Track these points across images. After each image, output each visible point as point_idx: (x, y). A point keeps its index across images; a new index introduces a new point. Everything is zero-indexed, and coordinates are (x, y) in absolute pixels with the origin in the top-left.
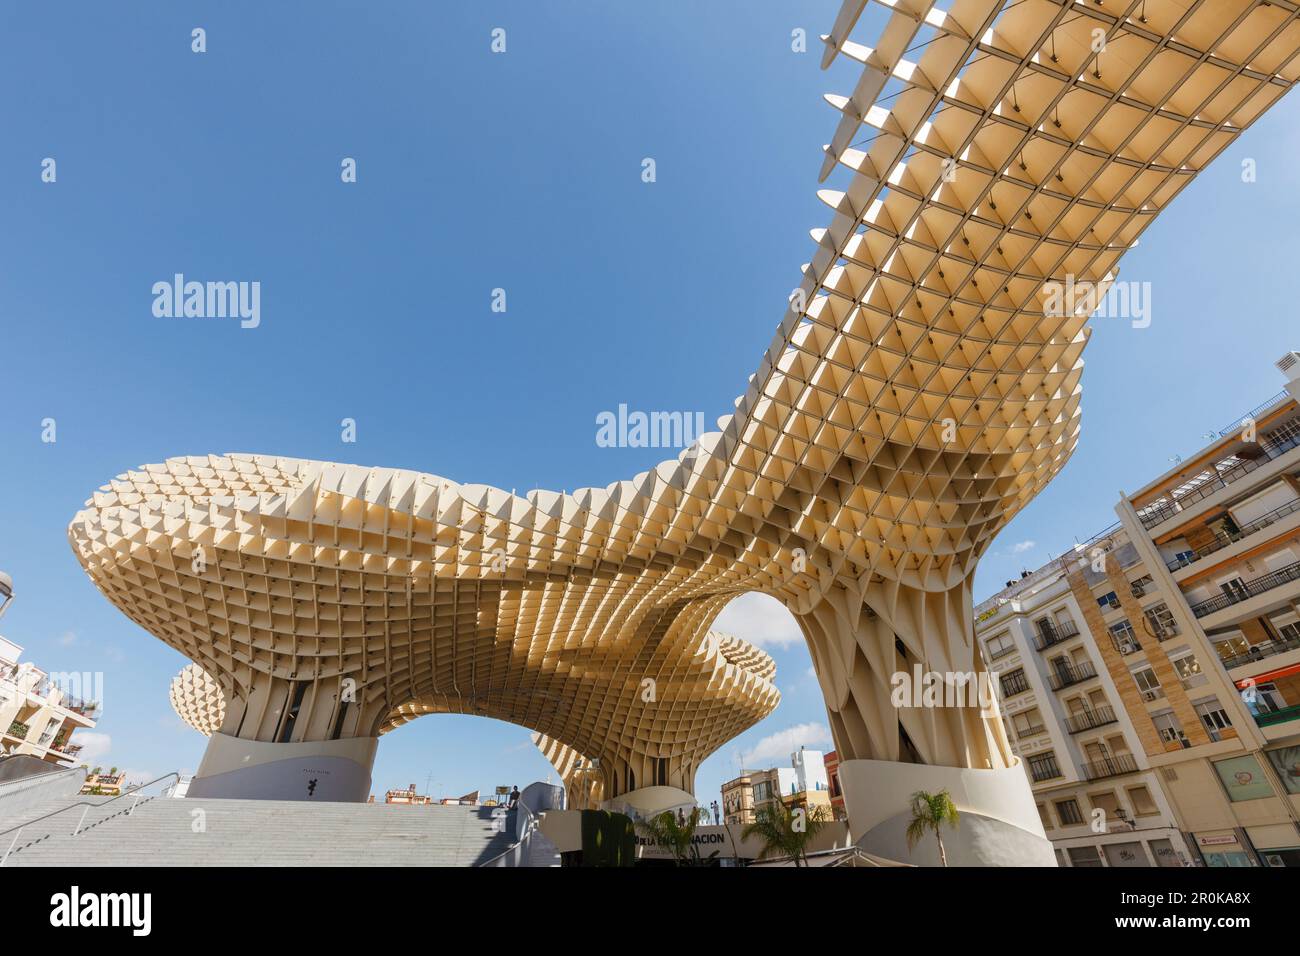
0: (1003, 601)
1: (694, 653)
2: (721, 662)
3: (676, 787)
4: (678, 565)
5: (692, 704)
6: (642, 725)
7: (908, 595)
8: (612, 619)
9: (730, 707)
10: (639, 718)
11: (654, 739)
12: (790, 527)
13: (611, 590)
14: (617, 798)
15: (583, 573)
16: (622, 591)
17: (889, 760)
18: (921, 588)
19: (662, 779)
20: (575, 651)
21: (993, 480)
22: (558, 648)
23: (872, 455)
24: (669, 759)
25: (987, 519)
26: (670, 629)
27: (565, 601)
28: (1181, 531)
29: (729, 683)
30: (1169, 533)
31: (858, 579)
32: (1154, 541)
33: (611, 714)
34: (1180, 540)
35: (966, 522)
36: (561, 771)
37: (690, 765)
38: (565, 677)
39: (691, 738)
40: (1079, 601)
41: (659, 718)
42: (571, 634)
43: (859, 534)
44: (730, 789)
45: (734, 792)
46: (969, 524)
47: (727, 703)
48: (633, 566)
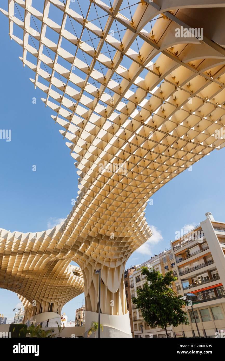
0: (146, 263)
1: (63, 272)
2: (72, 274)
3: (55, 312)
4: (52, 254)
5: (62, 287)
6: (47, 293)
7: (106, 268)
8: (37, 263)
9: (74, 288)
10: (46, 291)
11: (50, 297)
12: (78, 249)
13: (35, 257)
14: (36, 315)
15: (28, 253)
16: (38, 258)
17: (94, 312)
18: (109, 267)
19: (51, 310)
20: (27, 271)
21: (126, 242)
22: (22, 270)
23: (96, 236)
24: (54, 303)
25: (127, 250)
26: (56, 266)
27: (22, 259)
28: (180, 253)
29: (74, 281)
30: (178, 253)
31: (94, 263)
32: (175, 255)
33: (38, 289)
34: (180, 255)
35: (121, 251)
36: (24, 304)
37: (60, 305)
38: (24, 278)
39: (61, 297)
40: (161, 267)
41: (52, 291)
42: (25, 267)
43: (94, 252)
44: (78, 311)
45: (79, 312)
46: (122, 251)
47: (73, 287)
48: (41, 253)
